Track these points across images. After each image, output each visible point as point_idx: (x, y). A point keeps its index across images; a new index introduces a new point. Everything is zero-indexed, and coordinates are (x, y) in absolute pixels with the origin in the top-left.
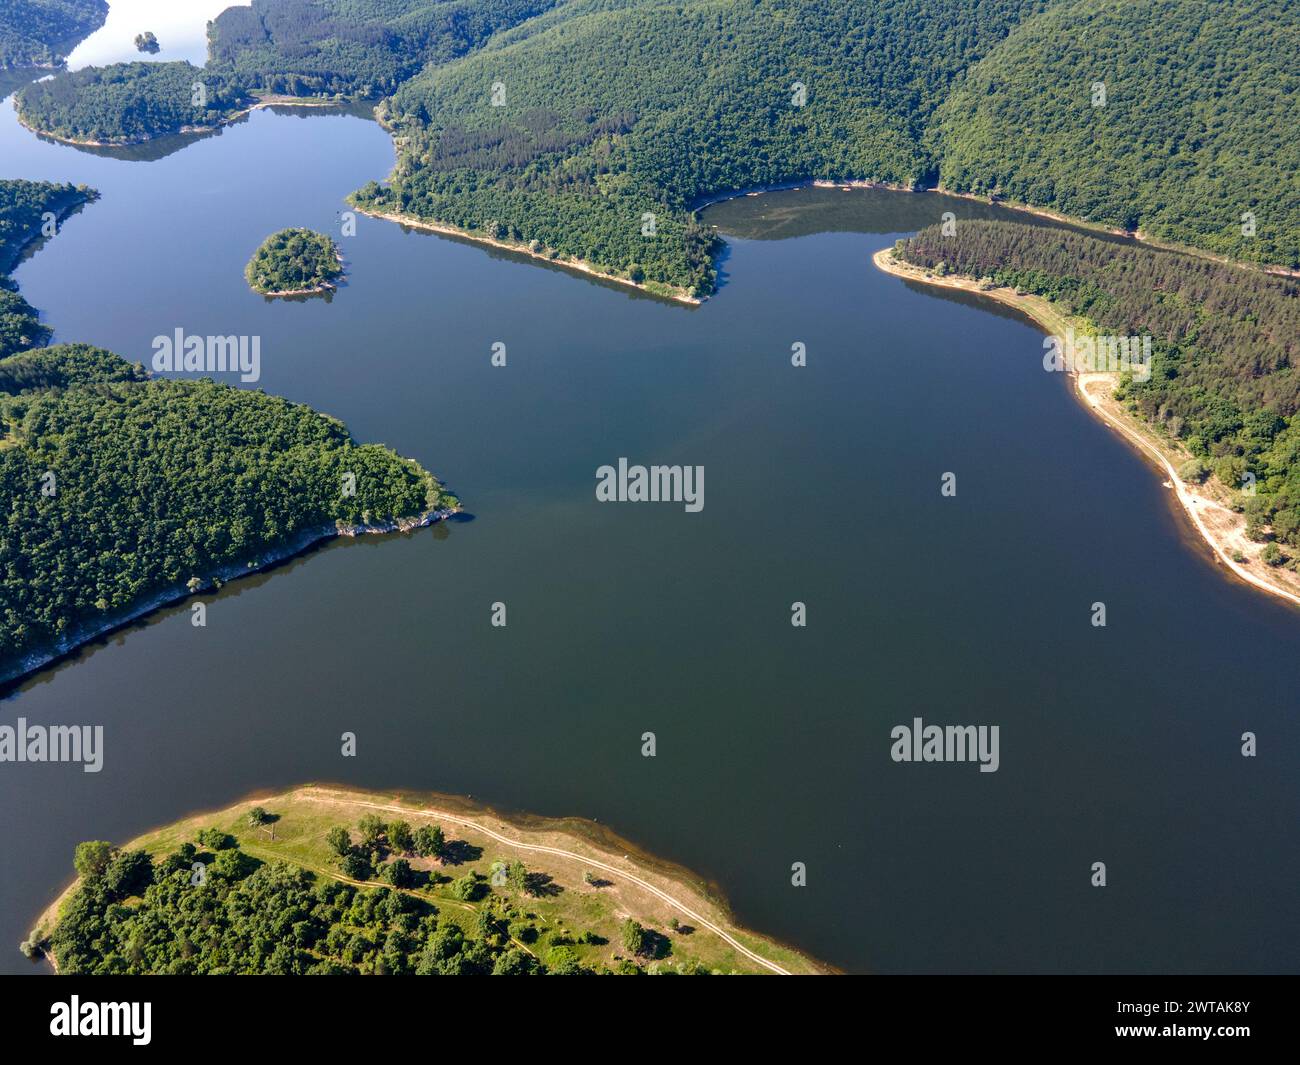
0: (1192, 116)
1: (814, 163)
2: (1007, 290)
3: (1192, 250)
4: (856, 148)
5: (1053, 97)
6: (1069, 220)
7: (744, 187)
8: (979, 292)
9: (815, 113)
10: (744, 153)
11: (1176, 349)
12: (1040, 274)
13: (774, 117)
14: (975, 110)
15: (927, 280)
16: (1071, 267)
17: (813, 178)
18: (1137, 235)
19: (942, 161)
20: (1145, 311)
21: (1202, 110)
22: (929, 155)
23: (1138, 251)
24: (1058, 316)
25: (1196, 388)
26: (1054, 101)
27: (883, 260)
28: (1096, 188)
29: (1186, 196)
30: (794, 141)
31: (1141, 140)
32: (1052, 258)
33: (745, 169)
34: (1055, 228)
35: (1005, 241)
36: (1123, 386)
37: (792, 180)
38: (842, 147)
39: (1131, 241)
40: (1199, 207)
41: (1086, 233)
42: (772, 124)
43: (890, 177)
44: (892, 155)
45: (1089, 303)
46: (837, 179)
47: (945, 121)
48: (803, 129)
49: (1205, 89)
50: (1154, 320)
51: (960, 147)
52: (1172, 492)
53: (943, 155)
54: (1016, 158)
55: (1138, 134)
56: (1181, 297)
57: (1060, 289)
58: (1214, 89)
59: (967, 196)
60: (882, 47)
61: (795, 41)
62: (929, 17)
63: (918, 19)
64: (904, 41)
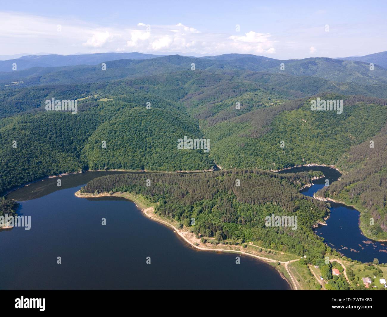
0: (147, 141)
1: (47, 171)
2: (117, 193)
3: (159, 171)
4: (60, 164)
5: (113, 142)
6: (127, 171)
7: (22, 184)
8: (110, 195)
9: (43, 157)
10: (20, 173)
11: (164, 196)
12: (125, 186)
13: (29, 161)
14: (93, 148)
15: (93, 196)
16: (132, 182)
17: (48, 176)
18: (145, 171)
19: (88, 163)
20: (154, 189)
21: (149, 140)
22: (84, 162)
23: (147, 174)
24: (133, 196)
25: (172, 204)
26: (114, 143)
27: (78, 194)
28: (131, 161)
29: (152, 159)
30: (38, 166)
31: (138, 148)
32: (127, 181)
33: (21, 178)
34: (125, 173)
35: (113, 180)
36: (155, 209)
37: (40, 178)
38: (56, 165)
39: (144, 172)
40: (156, 161)
41: (133, 173)
43: (74, 170)
44: (73, 164)
45: (140, 190)
46: (56, 174)
47: (86, 152)
48: (41, 162)
49: (147, 135)
50: (157, 190)
51: (92, 158)
52: (176, 233)
53: (88, 161)
54: (108, 158)
55: (136, 147)
56: (160, 183)
57: (131, 189)
58: (149, 135)
59: (98, 170)
60: (61, 136)
61: (31, 138)
62: (73, 127)
63: (70, 128)
64: (67, 134)
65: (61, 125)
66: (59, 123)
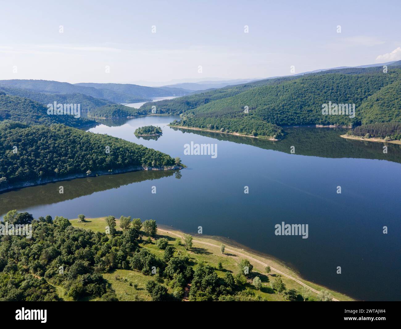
1: (316, 119)
7: (292, 124)
9: (315, 107)
10: (292, 115)
13: (301, 108)
14: (372, 106)
17: (315, 124)
19: (362, 120)
22: (357, 118)
30: (308, 114)
33: (292, 119)
37: (308, 124)
42: (301, 109)
43: (343, 123)
46: (324, 124)
47: (361, 110)
48: (312, 111)
51: (368, 115)
53: (362, 118)
60: (337, 93)
61: (308, 90)
62: (352, 86)
63: (348, 86)
64: (344, 91)
65: (339, 83)
66: (338, 82)
